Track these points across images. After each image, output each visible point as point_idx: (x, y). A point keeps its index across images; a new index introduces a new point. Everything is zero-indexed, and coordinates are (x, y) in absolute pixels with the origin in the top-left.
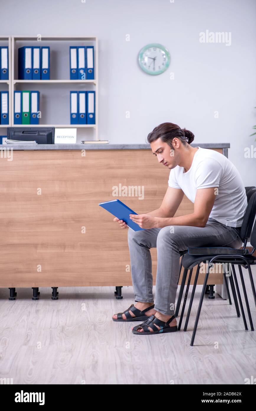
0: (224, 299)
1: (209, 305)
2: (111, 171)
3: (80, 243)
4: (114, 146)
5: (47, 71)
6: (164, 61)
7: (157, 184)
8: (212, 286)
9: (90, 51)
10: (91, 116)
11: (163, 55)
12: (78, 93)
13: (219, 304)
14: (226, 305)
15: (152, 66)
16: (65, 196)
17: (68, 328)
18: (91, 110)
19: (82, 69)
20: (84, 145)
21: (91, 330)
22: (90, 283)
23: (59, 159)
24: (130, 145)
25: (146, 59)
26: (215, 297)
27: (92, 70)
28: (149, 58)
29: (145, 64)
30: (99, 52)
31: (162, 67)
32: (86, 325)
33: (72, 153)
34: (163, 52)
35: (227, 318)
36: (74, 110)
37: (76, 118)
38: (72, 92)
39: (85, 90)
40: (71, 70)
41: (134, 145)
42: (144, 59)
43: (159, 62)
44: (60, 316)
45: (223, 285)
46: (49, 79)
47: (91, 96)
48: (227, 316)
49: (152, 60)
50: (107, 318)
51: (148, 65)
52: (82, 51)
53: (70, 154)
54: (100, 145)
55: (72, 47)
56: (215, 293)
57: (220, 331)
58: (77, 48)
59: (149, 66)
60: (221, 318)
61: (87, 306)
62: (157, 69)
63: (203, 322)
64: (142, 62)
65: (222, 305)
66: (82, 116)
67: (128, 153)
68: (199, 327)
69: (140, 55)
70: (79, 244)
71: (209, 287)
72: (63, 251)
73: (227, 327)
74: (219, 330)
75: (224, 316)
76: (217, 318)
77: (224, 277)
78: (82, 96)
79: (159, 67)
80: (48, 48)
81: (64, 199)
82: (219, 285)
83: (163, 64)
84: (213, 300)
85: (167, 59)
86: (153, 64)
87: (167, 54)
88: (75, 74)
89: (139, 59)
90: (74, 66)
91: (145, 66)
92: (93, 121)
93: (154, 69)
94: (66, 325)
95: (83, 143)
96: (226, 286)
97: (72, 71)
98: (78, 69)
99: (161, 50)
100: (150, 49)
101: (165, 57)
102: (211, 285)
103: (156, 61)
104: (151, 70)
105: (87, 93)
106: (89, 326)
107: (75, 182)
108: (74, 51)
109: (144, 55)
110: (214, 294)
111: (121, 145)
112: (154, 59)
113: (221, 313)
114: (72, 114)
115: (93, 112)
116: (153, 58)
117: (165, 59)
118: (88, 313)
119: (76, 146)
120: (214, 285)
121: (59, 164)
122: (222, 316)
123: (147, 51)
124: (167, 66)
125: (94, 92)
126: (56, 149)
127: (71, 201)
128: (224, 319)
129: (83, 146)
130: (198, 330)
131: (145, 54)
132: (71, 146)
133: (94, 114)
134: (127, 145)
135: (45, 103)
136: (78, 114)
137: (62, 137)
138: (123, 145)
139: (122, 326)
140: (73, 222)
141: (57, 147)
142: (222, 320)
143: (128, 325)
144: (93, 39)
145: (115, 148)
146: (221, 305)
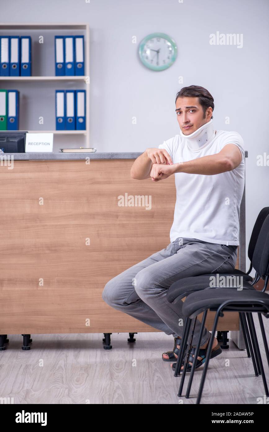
0: (240, 349)
1: (221, 358)
2: (97, 187)
3: (57, 278)
4: (100, 154)
5: (27, 66)
6: (170, 53)
7: (155, 203)
8: (225, 333)
9: (79, 41)
10: (81, 120)
11: (169, 47)
12: (65, 92)
13: (234, 357)
14: (243, 357)
15: (155, 60)
16: (38, 218)
17: (33, 393)
18: (80, 113)
19: (69, 63)
20: (62, 153)
21: (63, 397)
22: (70, 329)
23: (31, 172)
24: (121, 154)
25: (148, 52)
26: (229, 346)
27: (81, 65)
28: (152, 50)
29: (147, 58)
30: (91, 43)
31: (168, 61)
32: (59, 388)
33: (47, 165)
34: (169, 44)
35: (243, 377)
36: (60, 113)
37: (63, 123)
38: (57, 91)
39: (74, 88)
40: (57, 64)
41: (125, 154)
42: (145, 52)
43: (164, 55)
44: (27, 374)
45: (239, 331)
46: (31, 75)
47: (80, 96)
48: (243, 375)
49: (155, 53)
50: (87, 377)
51: (150, 58)
52: (69, 41)
53: (43, 166)
54: (83, 153)
55: (57, 37)
56: (229, 340)
57: (234, 399)
58: (64, 38)
59: (152, 61)
60: (236, 377)
61: (65, 359)
62: (161, 64)
63: (212, 384)
64: (143, 54)
65: (238, 358)
66: (70, 120)
67: (118, 163)
68: (206, 392)
69: (141, 47)
70: (55, 279)
71: (222, 334)
72: (35, 288)
73: (243, 391)
74: (232, 397)
75: (240, 374)
76: (231, 378)
77: (240, 321)
78: (70, 96)
79: (164, 61)
80: (29, 38)
81: (37, 223)
82: (235, 332)
83: (168, 58)
84: (227, 351)
85: (173, 51)
86: (156, 57)
87: (174, 45)
88: (61, 70)
89: (140, 52)
90: (60, 60)
91: (146, 60)
92: (83, 127)
93: (158, 63)
94: (31, 389)
95: (62, 152)
96: (242, 333)
97: (58, 66)
98: (64, 64)
99: (166, 41)
100: (153, 39)
101: (170, 49)
102: (224, 331)
103: (160, 54)
104: (154, 65)
105: (75, 93)
106: (62, 390)
107: (50, 201)
108: (59, 42)
109: (145, 47)
110: (227, 342)
111: (108, 154)
112: (158, 52)
113: (235, 369)
114: (57, 118)
115: (83, 115)
116: (157, 50)
117: (171, 51)
118: (64, 370)
119: (51, 155)
120: (228, 332)
121: (31, 178)
122: (236, 374)
123: (149, 41)
124: (174, 59)
125: (84, 91)
126: (26, 158)
127: (46, 225)
128: (239, 379)
129: (60, 155)
130: (204, 396)
131: (147, 46)
132: (45, 154)
133: (84, 118)
134: (117, 154)
135: (26, 105)
136: (65, 117)
137: (35, 144)
138: (112, 153)
139: (105, 389)
140: (47, 252)
141: (28, 157)
142: (236, 379)
143: (113, 389)
144: (83, 27)
145: (101, 158)
146: (236, 358)
